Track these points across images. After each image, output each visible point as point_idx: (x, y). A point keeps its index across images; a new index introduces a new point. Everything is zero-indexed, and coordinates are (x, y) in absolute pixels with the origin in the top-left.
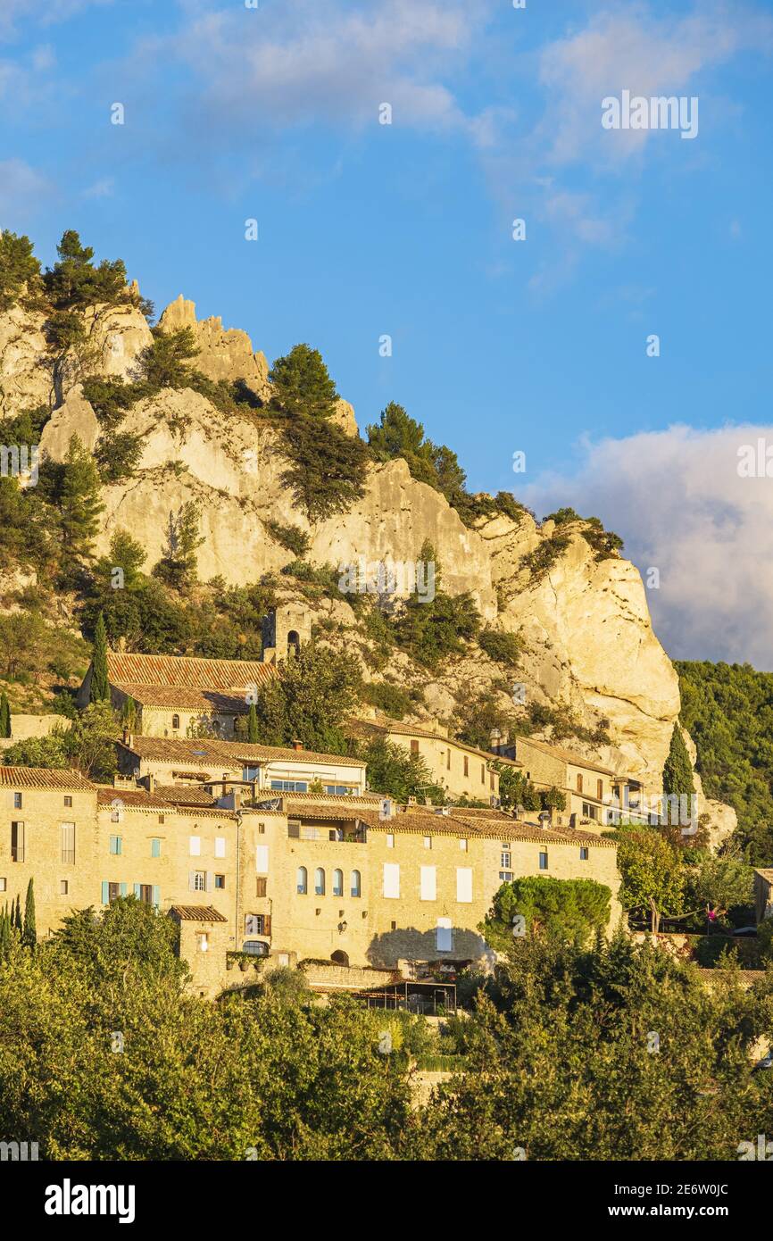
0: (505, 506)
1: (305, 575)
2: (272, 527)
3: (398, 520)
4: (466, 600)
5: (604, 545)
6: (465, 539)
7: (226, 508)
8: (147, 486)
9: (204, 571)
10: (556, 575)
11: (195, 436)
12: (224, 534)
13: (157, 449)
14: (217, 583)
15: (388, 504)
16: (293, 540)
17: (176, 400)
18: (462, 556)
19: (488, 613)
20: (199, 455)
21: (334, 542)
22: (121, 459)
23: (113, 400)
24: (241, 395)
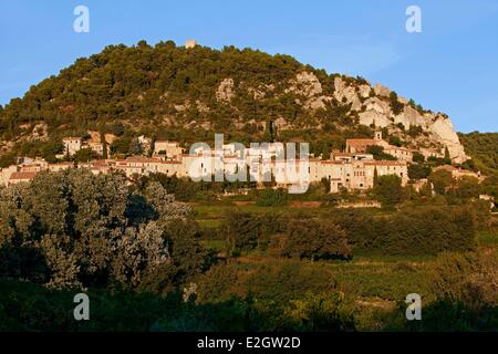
0: (429, 112)
1: (393, 125)
2: (388, 117)
3: (409, 115)
4: (420, 127)
5: (445, 117)
6: (421, 117)
7: (381, 115)
8: (367, 113)
10: (437, 122)
11: (376, 104)
12: (380, 119)
13: (369, 107)
14: (379, 126)
15: (408, 112)
16: (393, 120)
17: (373, 99)
18: (420, 120)
19: (424, 128)
20: (376, 107)
21: (399, 119)
22: (364, 108)
23: (362, 100)
24: (385, 97)
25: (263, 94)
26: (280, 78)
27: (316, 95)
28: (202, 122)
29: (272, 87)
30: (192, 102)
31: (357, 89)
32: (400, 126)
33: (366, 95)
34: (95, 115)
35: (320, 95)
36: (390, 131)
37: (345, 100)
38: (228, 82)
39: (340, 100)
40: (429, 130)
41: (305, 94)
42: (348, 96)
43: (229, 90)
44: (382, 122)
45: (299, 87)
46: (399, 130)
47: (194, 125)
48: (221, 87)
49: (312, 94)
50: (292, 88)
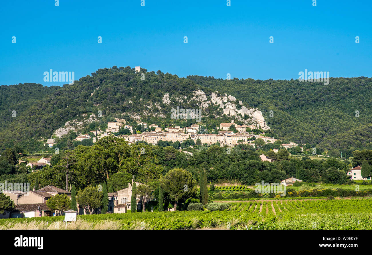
1: (237, 114)
2: (235, 111)
3: (244, 110)
4: (248, 115)
5: (259, 110)
6: (249, 111)
7: (232, 110)
8: (227, 109)
9: (230, 114)
10: (255, 112)
11: (230, 105)
12: (232, 112)
13: (227, 107)
14: (232, 115)
15: (243, 109)
16: (237, 112)
17: (229, 103)
18: (248, 112)
19: (250, 116)
20: (230, 107)
21: (239, 112)
22: (225, 107)
23: (224, 103)
24: (233, 102)
25: (183, 101)
26: (188, 93)
27: (205, 101)
28: (160, 114)
29: (186, 97)
30: (153, 104)
31: (222, 99)
32: (240, 115)
33: (226, 101)
34: (114, 111)
35: (206, 101)
36: (236, 117)
37: (216, 103)
38: (167, 95)
39: (214, 103)
40: (252, 116)
41: (200, 100)
42: (218, 102)
43: (168, 99)
44: (233, 113)
45: (197, 97)
46: (240, 117)
47: (157, 115)
48: (164, 98)
49: (203, 101)
50: (194, 98)
